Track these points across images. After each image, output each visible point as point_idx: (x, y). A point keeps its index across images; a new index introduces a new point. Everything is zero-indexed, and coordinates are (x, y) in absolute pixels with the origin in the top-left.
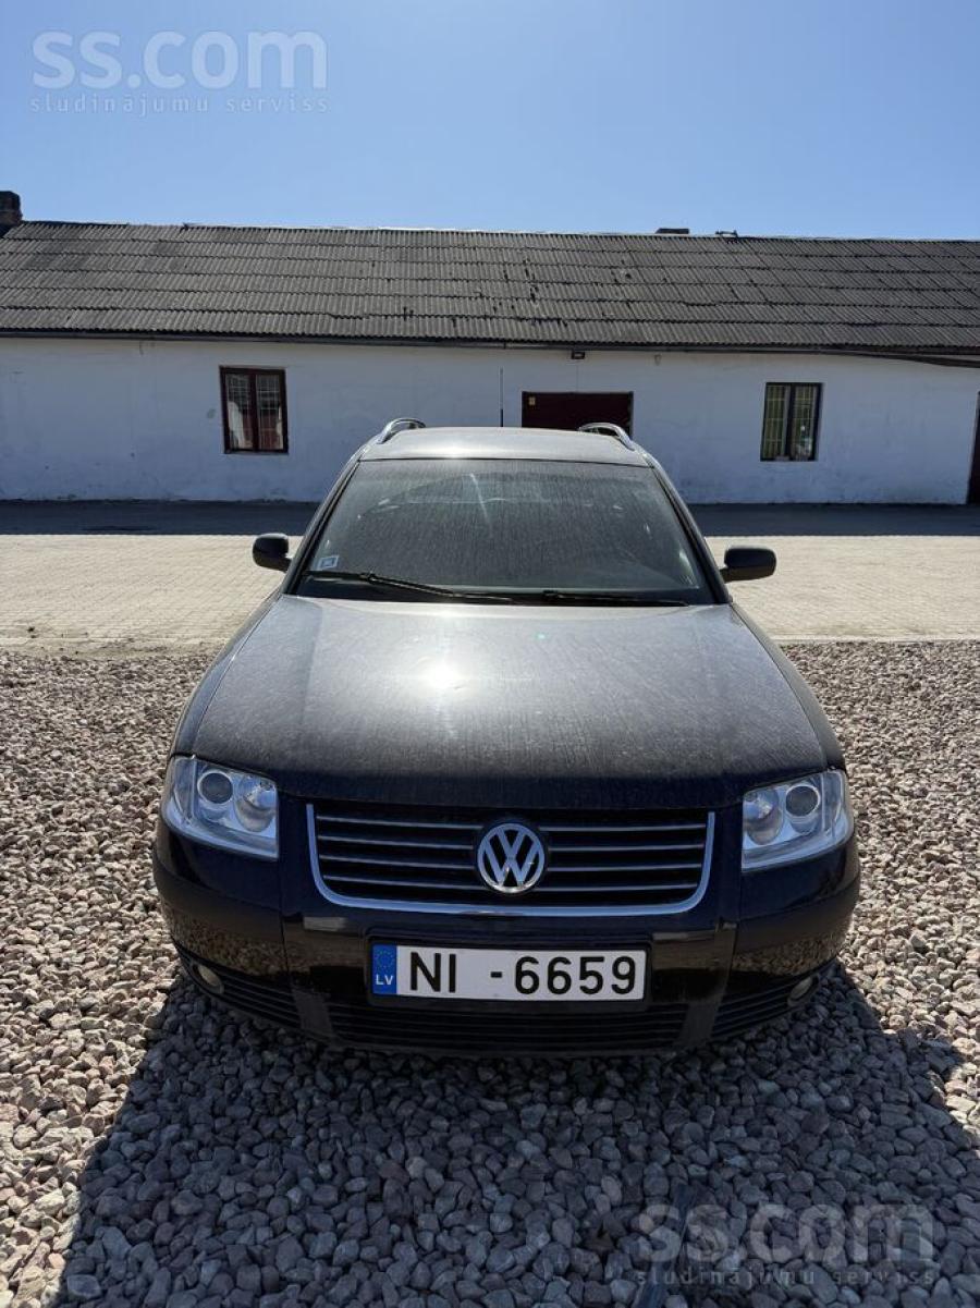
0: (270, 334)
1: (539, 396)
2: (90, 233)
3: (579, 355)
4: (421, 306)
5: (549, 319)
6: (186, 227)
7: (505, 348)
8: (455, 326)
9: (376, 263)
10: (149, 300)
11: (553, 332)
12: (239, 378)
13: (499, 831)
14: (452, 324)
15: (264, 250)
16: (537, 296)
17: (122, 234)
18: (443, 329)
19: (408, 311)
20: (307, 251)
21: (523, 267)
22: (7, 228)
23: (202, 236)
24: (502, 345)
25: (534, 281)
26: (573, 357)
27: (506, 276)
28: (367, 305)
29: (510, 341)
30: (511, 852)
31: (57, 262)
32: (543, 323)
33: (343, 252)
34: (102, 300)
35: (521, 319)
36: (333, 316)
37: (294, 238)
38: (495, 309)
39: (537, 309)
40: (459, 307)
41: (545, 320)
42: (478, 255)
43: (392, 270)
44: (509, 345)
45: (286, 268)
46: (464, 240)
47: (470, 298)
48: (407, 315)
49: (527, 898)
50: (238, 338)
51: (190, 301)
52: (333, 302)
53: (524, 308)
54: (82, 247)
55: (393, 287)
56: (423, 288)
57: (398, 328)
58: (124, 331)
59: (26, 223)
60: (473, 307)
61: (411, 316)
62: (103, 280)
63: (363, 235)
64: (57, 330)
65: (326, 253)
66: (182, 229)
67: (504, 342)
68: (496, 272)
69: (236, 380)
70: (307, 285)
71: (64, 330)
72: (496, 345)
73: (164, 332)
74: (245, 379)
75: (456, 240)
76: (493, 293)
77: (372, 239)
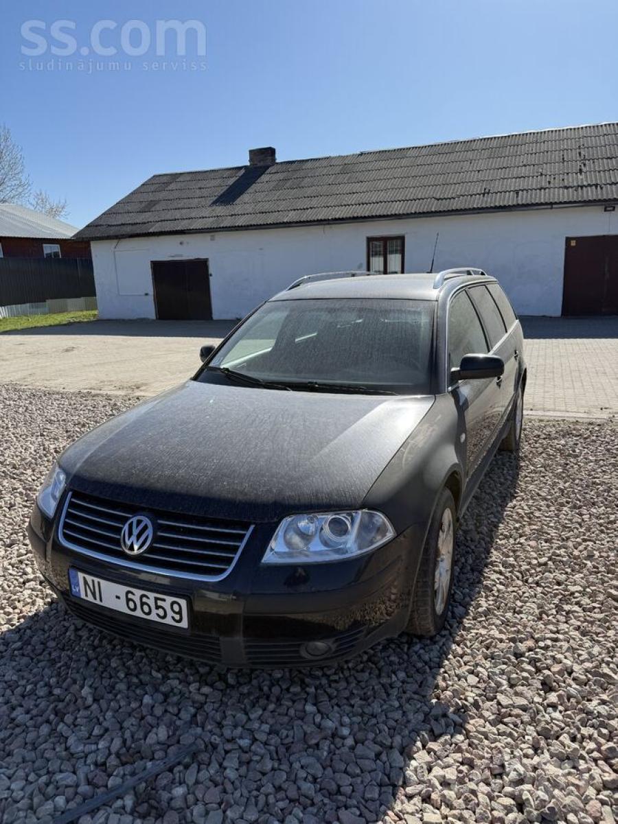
0: (396, 214)
1: (578, 239)
2: (309, 165)
3: (611, 209)
4: (497, 186)
5: (590, 185)
6: (362, 154)
7: (552, 208)
8: (517, 197)
9: (473, 161)
10: (332, 201)
11: (590, 194)
12: (378, 243)
13: (134, 520)
14: (515, 195)
15: (404, 162)
16: (584, 169)
17: (325, 163)
18: (509, 200)
19: (487, 191)
20: (428, 160)
21: (578, 151)
22: (268, 167)
23: (369, 158)
24: (549, 206)
25: (585, 159)
26: (605, 210)
27: (563, 159)
28: (459, 189)
29: (556, 203)
30: (136, 531)
31: (289, 184)
32: (584, 188)
33: (452, 157)
34: (306, 203)
35: (567, 188)
36: (437, 199)
37: (424, 151)
38: (549, 182)
39: (582, 179)
40: (522, 184)
41: (586, 187)
42: (544, 147)
43: (482, 165)
44: (554, 206)
45: (414, 171)
46: (537, 138)
47: (533, 177)
48: (486, 193)
49: (139, 559)
50: (376, 219)
51: (354, 199)
52: (438, 190)
53: (572, 180)
54: (302, 174)
55: (480, 176)
56: (501, 174)
57: (477, 202)
58: (314, 221)
59: (277, 163)
60: (533, 183)
61: (488, 193)
62: (309, 192)
63: (469, 144)
64: (280, 223)
65: (443, 159)
66: (359, 155)
67: (551, 204)
68: (557, 156)
69: (376, 245)
70: (425, 181)
71: (284, 223)
72: (545, 207)
73: (336, 219)
74: (381, 243)
75: (531, 138)
76: (551, 172)
77: (474, 146)
